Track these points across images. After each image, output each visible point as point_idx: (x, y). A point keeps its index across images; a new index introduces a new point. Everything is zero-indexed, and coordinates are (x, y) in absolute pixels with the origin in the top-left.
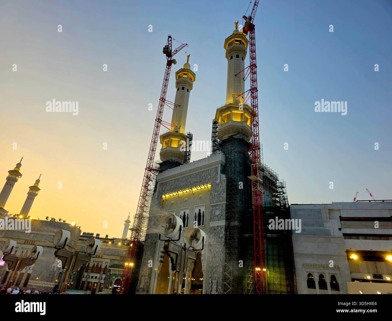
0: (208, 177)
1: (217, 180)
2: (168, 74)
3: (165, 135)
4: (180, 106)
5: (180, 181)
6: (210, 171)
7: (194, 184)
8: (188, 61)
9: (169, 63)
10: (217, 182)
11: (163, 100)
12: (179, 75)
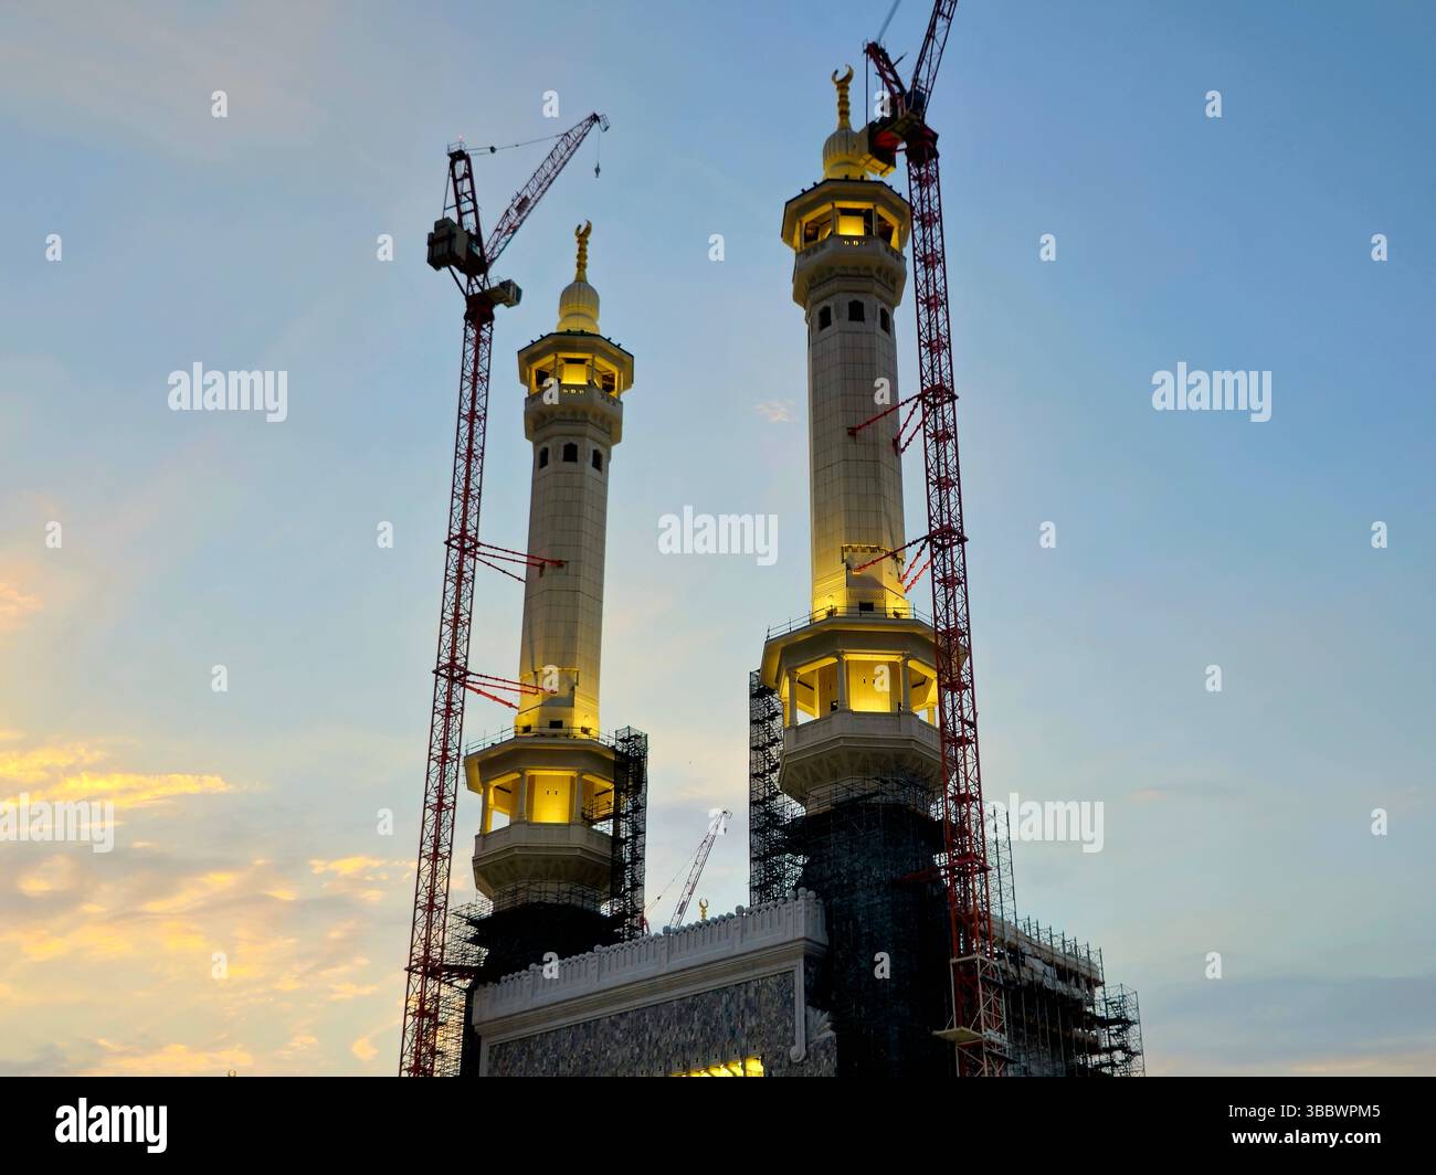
0: (748, 1024)
1: (793, 1043)
2: (476, 378)
3: (493, 755)
4: (559, 564)
5: (601, 1036)
6: (757, 991)
7: (678, 1059)
8: (581, 266)
9: (480, 311)
10: (794, 1051)
11: (464, 544)
12: (537, 365)
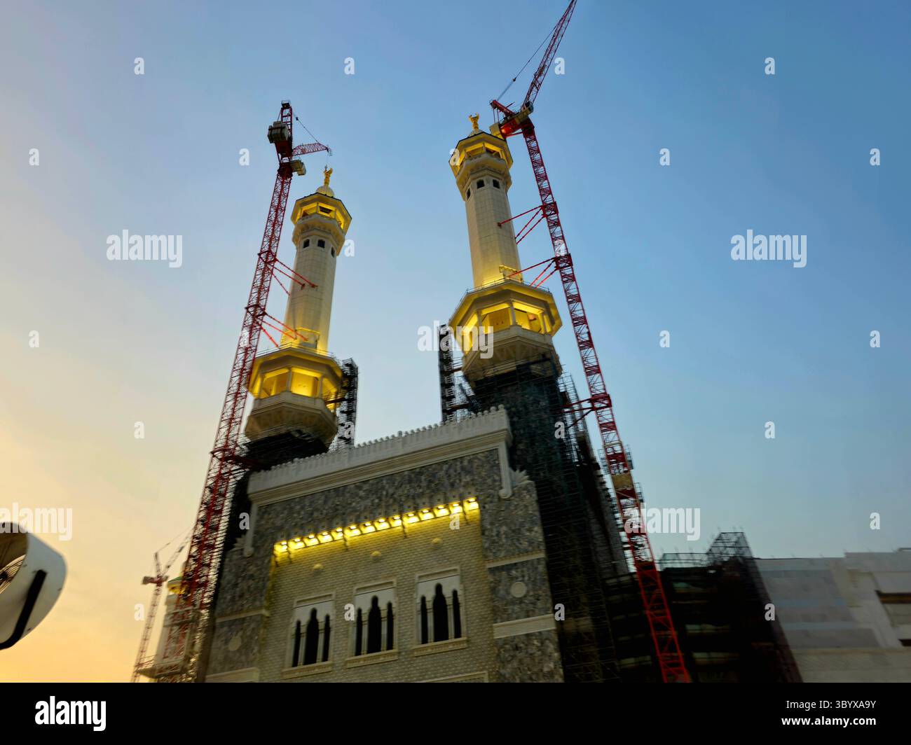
0: (464, 480)
1: (501, 488)
4: (313, 286)
6: (470, 461)
8: (327, 182)
9: (286, 171)
10: (502, 493)
12: (305, 208)
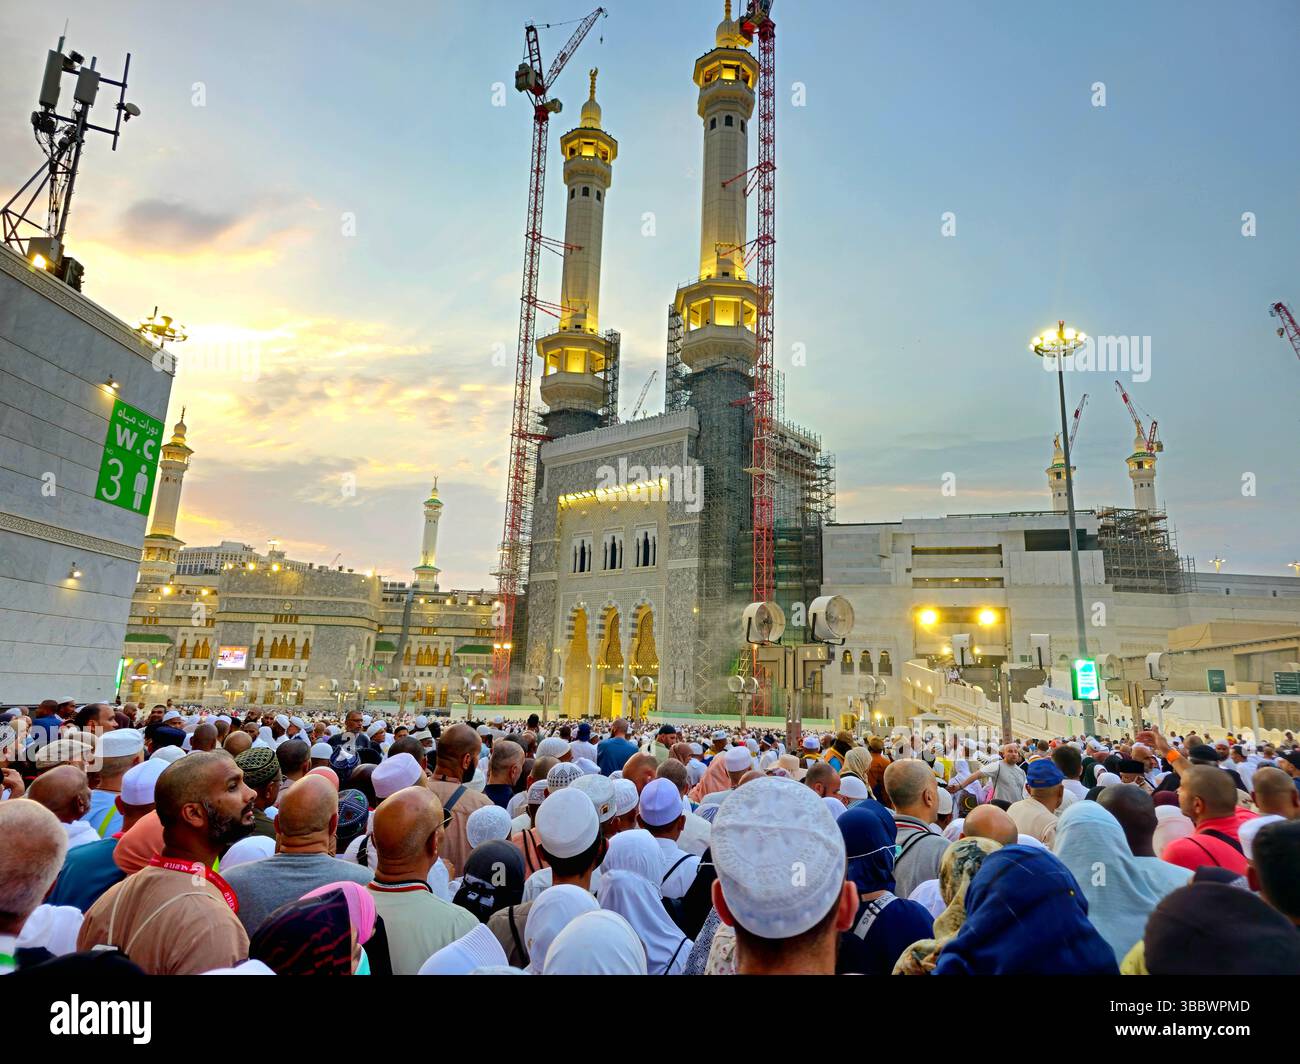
2: (540, 151)
3: (549, 340)
4: (580, 248)
8: (592, 92)
9: (541, 115)
11: (535, 236)
12: (570, 145)
